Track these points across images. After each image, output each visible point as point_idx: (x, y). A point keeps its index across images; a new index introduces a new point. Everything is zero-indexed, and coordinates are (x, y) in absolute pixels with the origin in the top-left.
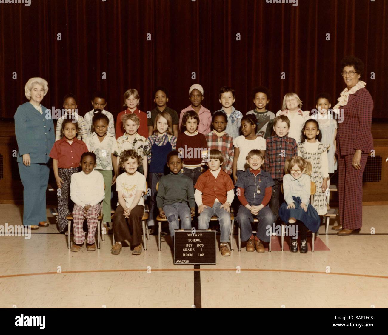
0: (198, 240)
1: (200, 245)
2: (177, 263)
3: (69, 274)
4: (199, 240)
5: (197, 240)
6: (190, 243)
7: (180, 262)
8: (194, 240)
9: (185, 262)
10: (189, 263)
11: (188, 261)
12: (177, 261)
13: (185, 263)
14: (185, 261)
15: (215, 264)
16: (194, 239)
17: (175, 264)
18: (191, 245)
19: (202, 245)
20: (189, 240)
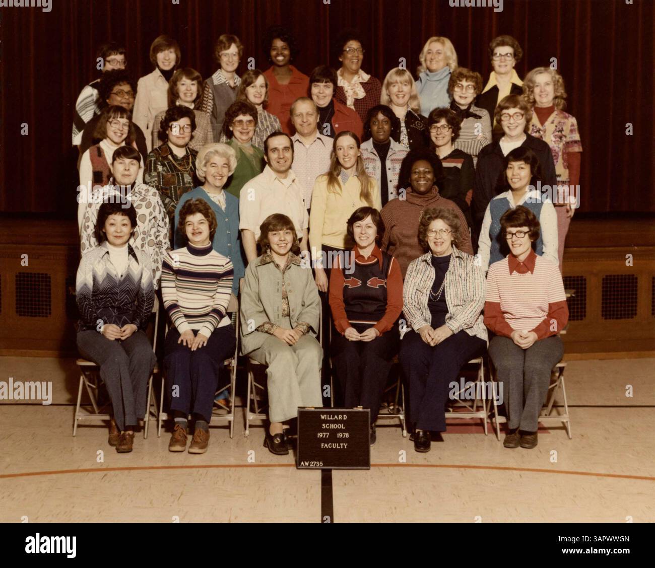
0: (339, 426)
1: (343, 435)
2: (302, 465)
3: (112, 473)
4: (342, 426)
5: (337, 426)
6: (326, 430)
7: (307, 464)
8: (333, 426)
9: (316, 464)
10: (323, 466)
11: (321, 463)
12: (302, 463)
13: (316, 466)
14: (315, 462)
15: (369, 468)
16: (332, 423)
17: (299, 467)
18: (326, 435)
19: (347, 435)
20: (324, 425)
